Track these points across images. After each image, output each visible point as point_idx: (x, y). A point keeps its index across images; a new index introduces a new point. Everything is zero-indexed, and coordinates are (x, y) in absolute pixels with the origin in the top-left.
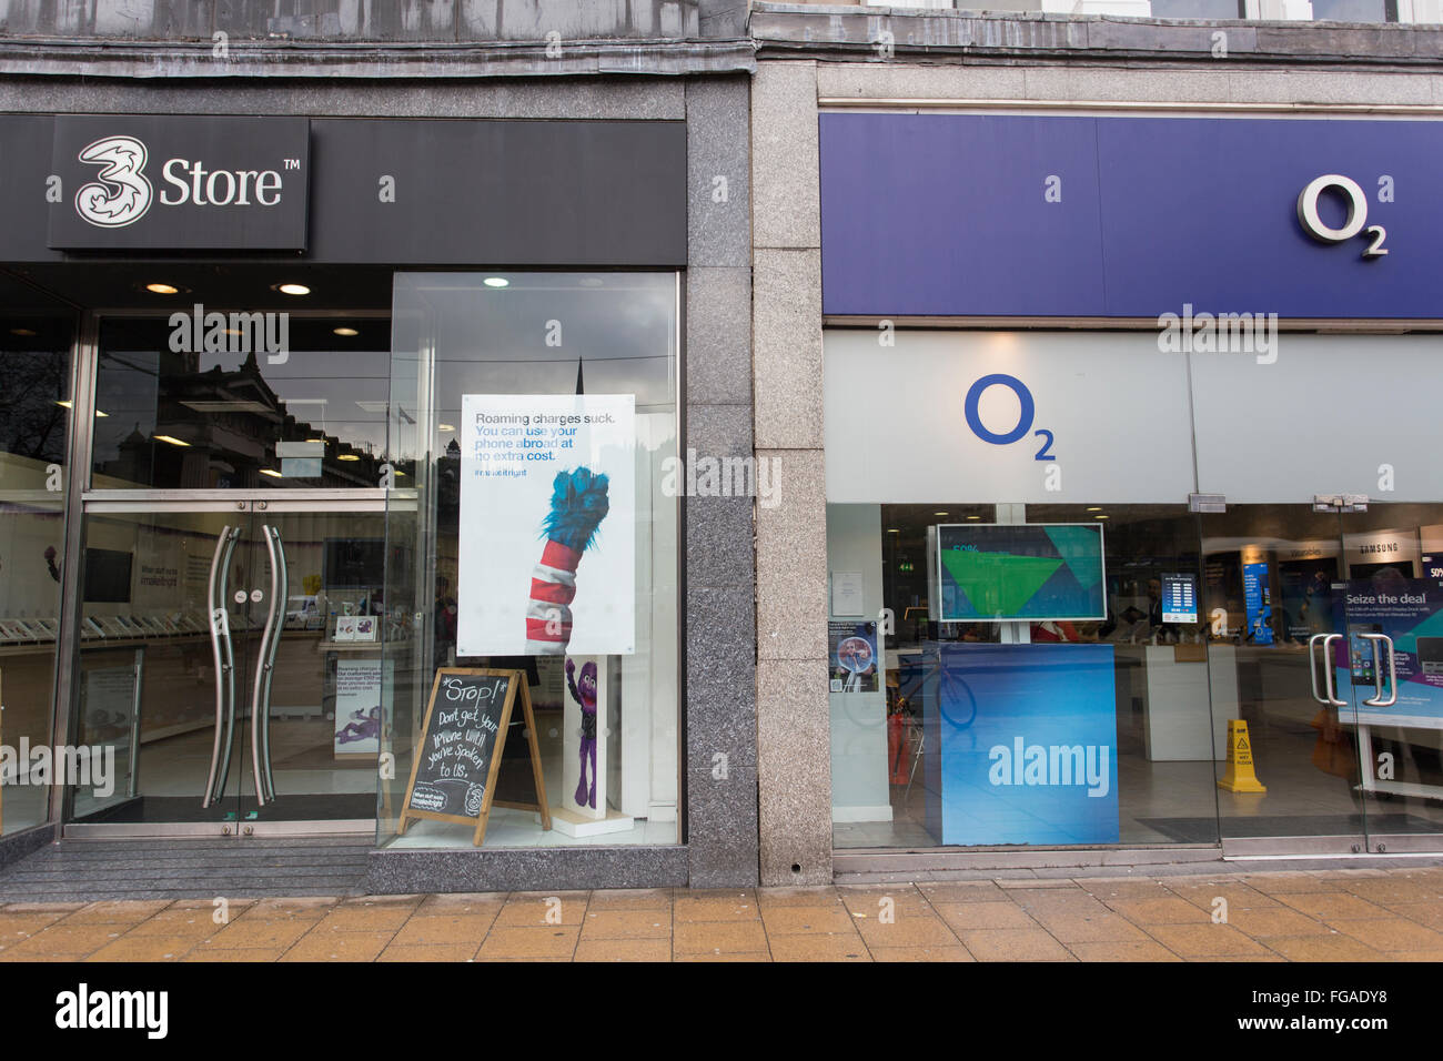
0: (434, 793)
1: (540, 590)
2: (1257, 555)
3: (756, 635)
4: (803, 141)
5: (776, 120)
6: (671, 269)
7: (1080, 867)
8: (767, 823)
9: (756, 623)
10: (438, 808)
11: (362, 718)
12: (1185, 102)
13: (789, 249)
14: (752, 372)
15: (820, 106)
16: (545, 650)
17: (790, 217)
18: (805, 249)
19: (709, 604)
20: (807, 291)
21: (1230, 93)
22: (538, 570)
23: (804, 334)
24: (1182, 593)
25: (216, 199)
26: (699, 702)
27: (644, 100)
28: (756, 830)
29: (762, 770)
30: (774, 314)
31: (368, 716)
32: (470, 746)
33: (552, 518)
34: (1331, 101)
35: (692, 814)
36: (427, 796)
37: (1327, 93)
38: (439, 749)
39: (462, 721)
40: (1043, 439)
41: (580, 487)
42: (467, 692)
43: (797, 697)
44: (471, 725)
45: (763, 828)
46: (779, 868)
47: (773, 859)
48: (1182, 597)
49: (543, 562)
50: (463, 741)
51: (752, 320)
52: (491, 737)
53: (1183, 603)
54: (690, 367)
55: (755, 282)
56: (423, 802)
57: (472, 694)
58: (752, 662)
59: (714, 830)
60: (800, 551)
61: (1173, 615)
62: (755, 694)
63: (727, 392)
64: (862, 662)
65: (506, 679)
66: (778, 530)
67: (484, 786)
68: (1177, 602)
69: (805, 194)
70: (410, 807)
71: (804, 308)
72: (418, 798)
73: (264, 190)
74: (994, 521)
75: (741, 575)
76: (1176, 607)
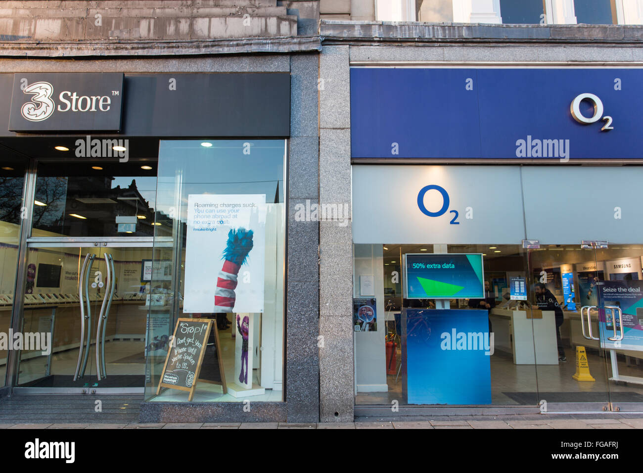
0: (173, 376)
1: (221, 283)
2: (568, 269)
3: (319, 305)
4: (343, 81)
5: (331, 72)
6: (283, 138)
7: (472, 415)
8: (324, 392)
9: (319, 298)
10: (175, 383)
11: (158, 340)
12: (517, 61)
13: (336, 129)
14: (319, 184)
15: (350, 65)
16: (223, 311)
17: (336, 114)
18: (343, 129)
19: (298, 290)
20: (344, 148)
21: (539, 57)
22: (221, 274)
23: (343, 167)
24: (520, 286)
25: (82, 109)
26: (292, 335)
27: (272, 63)
28: (318, 396)
29: (321, 368)
30: (329, 158)
31: (160, 339)
32: (189, 354)
33: (227, 250)
34: (585, 60)
35: (289, 388)
36: (170, 377)
37: (583, 56)
38: (176, 356)
39: (187, 342)
40: (454, 214)
41: (240, 236)
42: (190, 329)
43: (338, 333)
44: (190, 345)
45: (321, 395)
46: (328, 414)
47: (326, 409)
48: (520, 288)
49: (223, 270)
50: (187, 352)
51: (319, 161)
52: (199, 351)
53: (520, 291)
54: (290, 182)
55: (321, 143)
56: (168, 380)
57: (191, 331)
58: (317, 317)
59: (299, 395)
60: (339, 265)
61: (515, 297)
62: (318, 332)
63: (307, 193)
64: (369, 317)
65: (207, 324)
66: (330, 256)
67: (195, 373)
68: (517, 290)
69: (343, 104)
70: (162, 382)
71: (342, 155)
72: (166, 378)
73: (103, 104)
74: (433, 252)
75: (312, 276)
76: (517, 293)
